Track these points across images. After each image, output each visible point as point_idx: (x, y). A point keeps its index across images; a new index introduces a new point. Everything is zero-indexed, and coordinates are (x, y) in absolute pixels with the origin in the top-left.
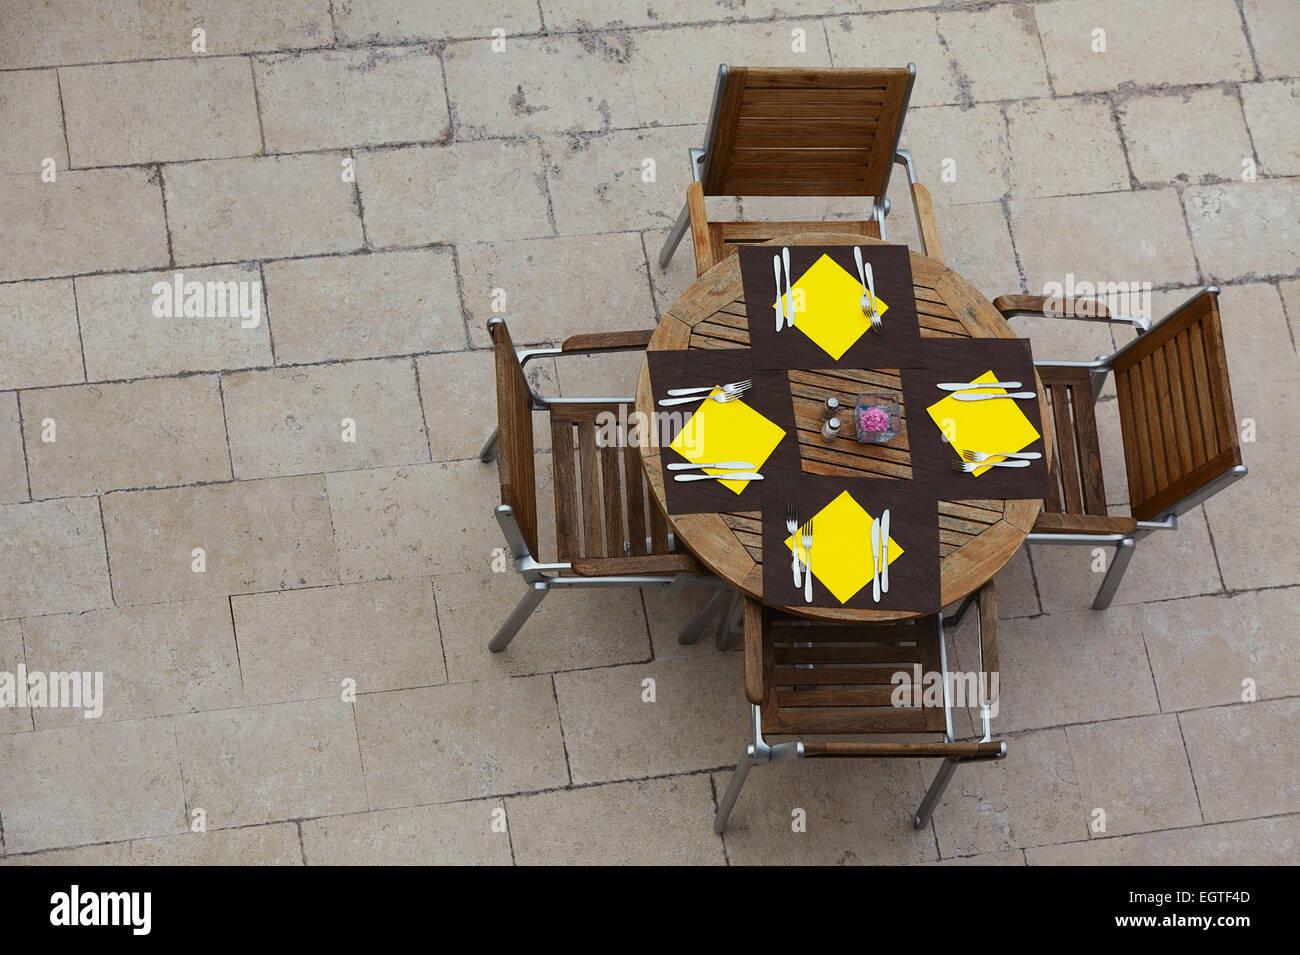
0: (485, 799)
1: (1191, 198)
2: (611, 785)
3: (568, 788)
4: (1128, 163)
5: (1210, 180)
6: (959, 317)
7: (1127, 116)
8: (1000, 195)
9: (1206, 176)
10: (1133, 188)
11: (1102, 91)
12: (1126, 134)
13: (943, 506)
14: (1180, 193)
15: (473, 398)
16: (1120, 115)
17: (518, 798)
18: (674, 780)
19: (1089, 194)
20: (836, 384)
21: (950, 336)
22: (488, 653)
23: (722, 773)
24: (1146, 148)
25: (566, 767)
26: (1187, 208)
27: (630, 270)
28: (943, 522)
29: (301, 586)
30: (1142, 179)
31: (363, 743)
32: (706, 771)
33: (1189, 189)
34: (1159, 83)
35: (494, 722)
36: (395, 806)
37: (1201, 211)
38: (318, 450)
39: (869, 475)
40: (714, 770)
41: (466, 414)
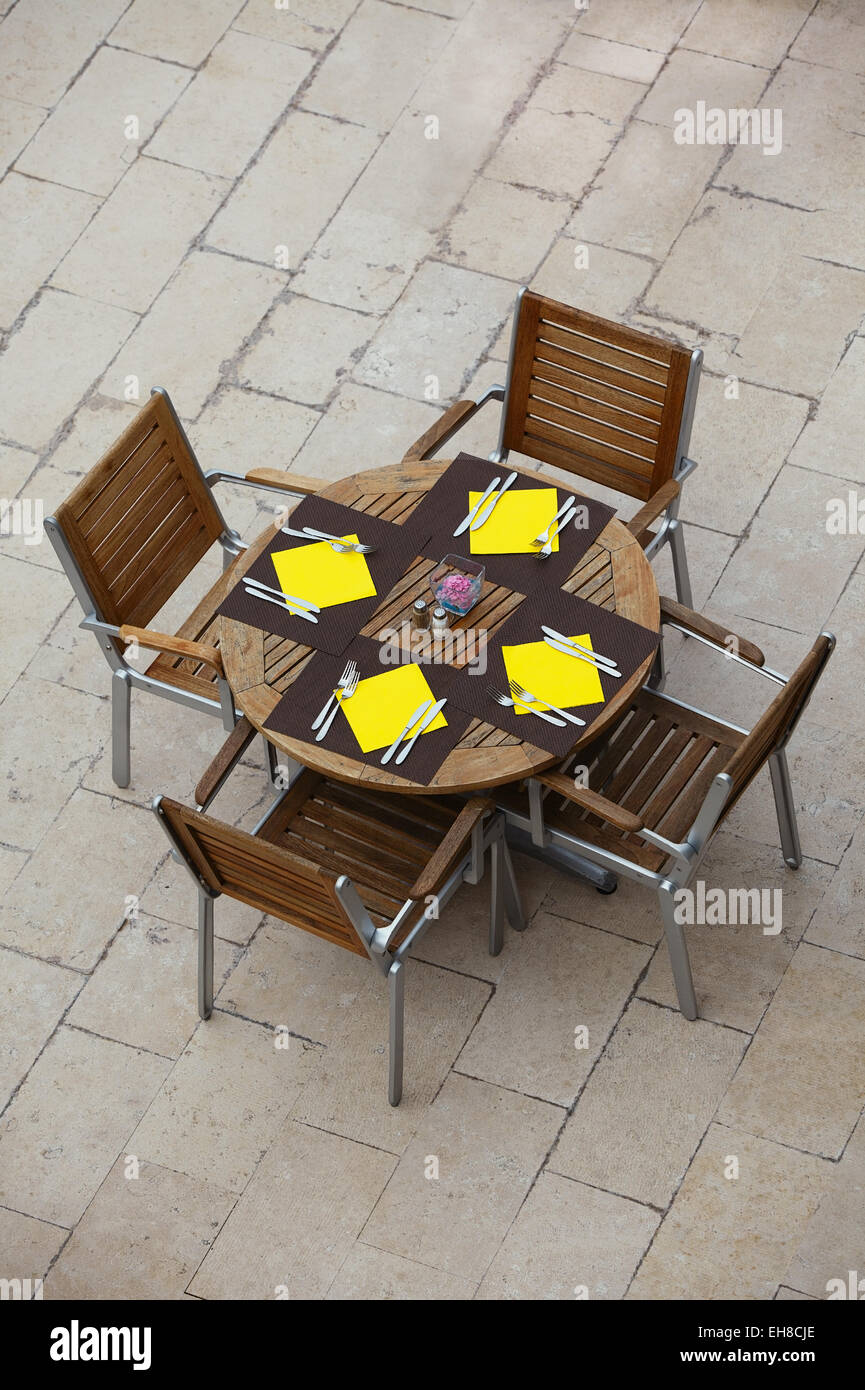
0: (533, 1185)
1: (363, 376)
2: (591, 1079)
3: (570, 1113)
4: (297, 403)
5: (358, 355)
6: (403, 491)
7: (253, 381)
8: (255, 507)
9: (352, 355)
10: (324, 412)
11: (216, 386)
12: (269, 390)
13: (568, 587)
14: (353, 381)
15: (138, 997)
16: (249, 386)
17: (551, 1158)
18: (621, 1027)
19: (304, 445)
20: (397, 606)
21: (415, 505)
22: (396, 1110)
23: (640, 987)
24: (293, 384)
25: (549, 1105)
26: (371, 384)
27: (109, 815)
28: (583, 595)
29: (218, 1228)
30: (320, 400)
31: (409, 1255)
32: (630, 999)
33: (355, 372)
34: (240, 343)
35: (464, 1140)
36: (490, 1260)
37: (382, 375)
38: (94, 1146)
39: (499, 625)
40: (633, 993)
41: (150, 1010)
